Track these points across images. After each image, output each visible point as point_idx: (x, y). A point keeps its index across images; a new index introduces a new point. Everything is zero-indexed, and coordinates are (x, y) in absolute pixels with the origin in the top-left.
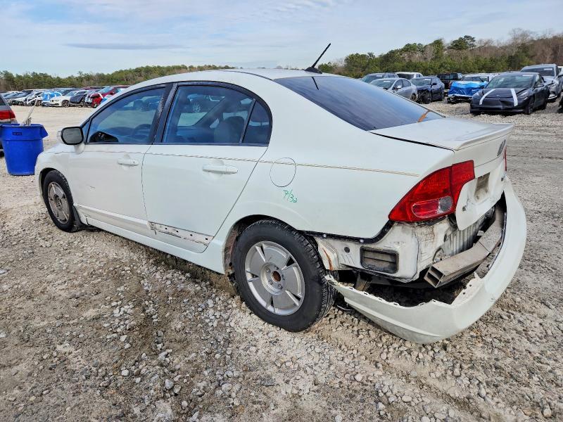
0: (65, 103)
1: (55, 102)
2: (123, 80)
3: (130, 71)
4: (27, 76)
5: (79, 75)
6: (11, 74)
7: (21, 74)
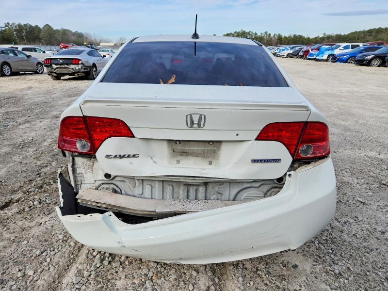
0: (289, 56)
1: (283, 54)
2: (355, 39)
3: (363, 32)
4: (290, 37)
5: (323, 36)
6: (282, 36)
7: (287, 36)
